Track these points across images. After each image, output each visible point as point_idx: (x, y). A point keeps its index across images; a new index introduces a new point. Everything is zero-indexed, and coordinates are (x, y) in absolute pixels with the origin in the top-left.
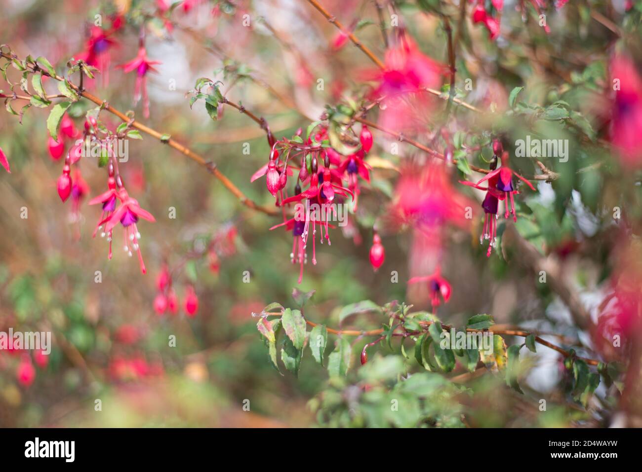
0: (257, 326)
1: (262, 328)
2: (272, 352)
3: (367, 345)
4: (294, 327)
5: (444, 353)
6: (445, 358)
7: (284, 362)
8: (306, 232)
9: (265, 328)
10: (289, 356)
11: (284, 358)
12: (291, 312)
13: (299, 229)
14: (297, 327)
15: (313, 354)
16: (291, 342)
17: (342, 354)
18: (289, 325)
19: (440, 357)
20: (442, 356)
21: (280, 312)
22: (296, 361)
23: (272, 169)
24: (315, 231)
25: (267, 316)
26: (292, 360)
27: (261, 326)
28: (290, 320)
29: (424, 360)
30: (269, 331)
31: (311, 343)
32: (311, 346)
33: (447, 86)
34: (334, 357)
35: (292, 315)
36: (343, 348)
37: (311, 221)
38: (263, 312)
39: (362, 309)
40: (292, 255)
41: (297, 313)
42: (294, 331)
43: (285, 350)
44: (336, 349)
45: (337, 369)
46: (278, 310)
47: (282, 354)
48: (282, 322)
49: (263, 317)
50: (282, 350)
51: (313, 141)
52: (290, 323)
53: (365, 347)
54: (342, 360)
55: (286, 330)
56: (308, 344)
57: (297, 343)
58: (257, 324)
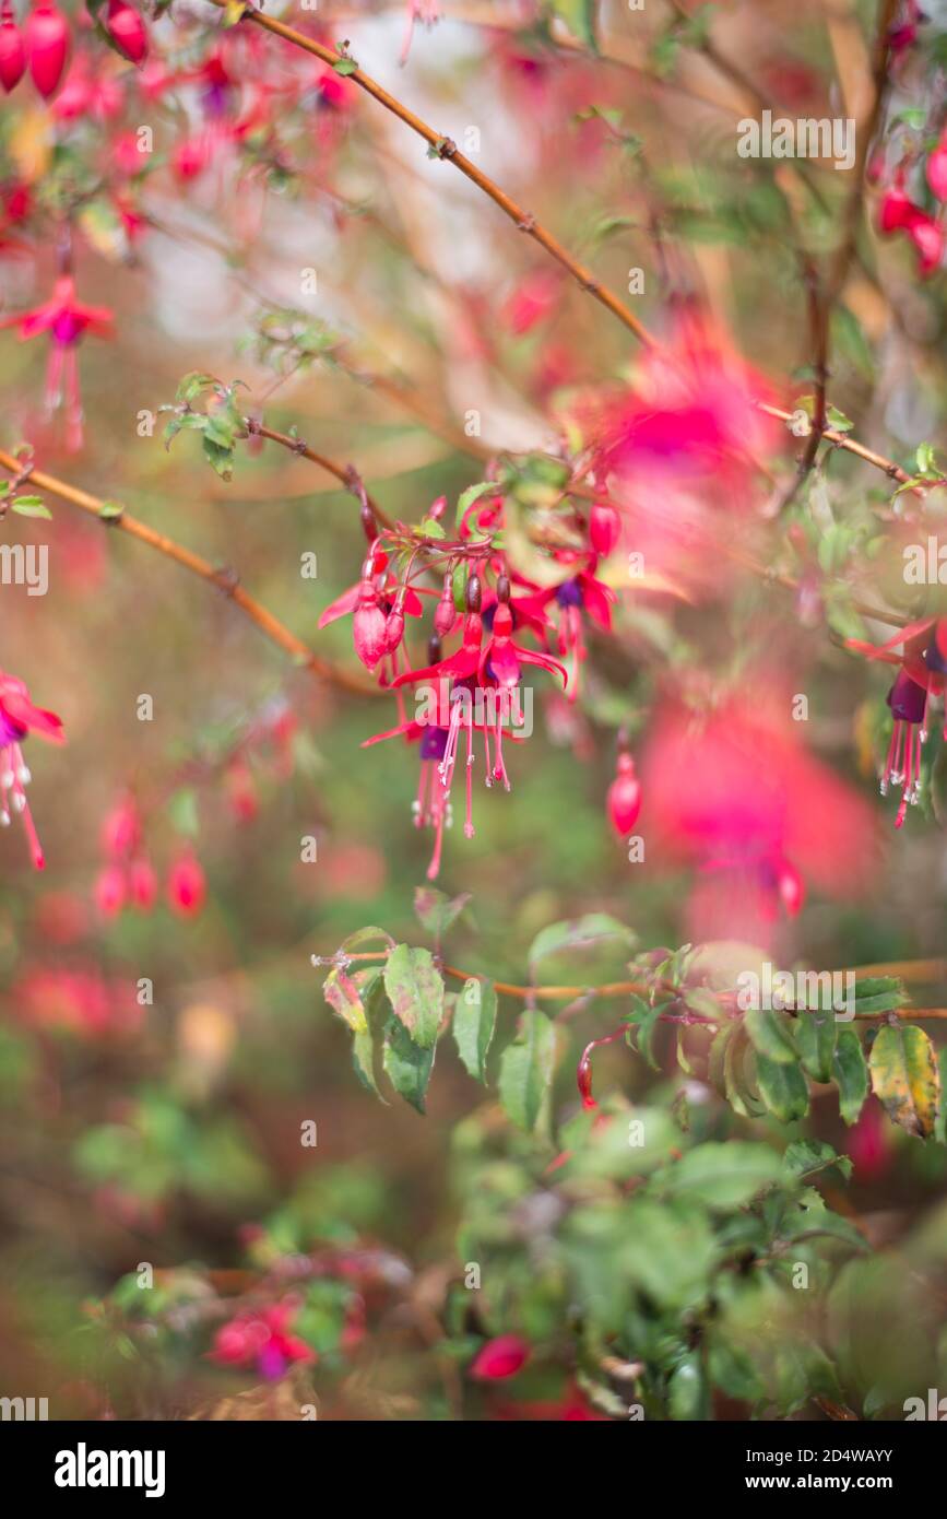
0: (323, 990)
1: (336, 997)
2: (362, 1048)
3: (592, 1045)
4: (414, 993)
5: (781, 1074)
6: (784, 1087)
7: (390, 1074)
8: (449, 760)
9: (342, 997)
10: (402, 1059)
11: (390, 1065)
12: (409, 954)
13: (433, 744)
14: (420, 993)
15: (462, 1055)
16: (406, 1031)
17: (535, 1050)
18: (401, 988)
19: (771, 1086)
20: (777, 1082)
21: (383, 950)
22: (419, 1074)
23: (368, 604)
24: (471, 757)
25: (350, 962)
26: (408, 1068)
27: (332, 990)
28: (406, 975)
29: (730, 1090)
30: (351, 1003)
31: (456, 1027)
32: (456, 1034)
33: (807, 401)
34: (514, 1059)
35: (411, 961)
36: (536, 1034)
37: (463, 727)
38: (339, 952)
39: (586, 938)
40: (417, 806)
41: (424, 957)
42: (414, 1003)
43: (392, 1044)
44: (519, 1038)
45: (521, 1085)
46: (378, 945)
47: (386, 1054)
48: (386, 980)
49: (341, 964)
50: (386, 1045)
51: (472, 528)
52: (405, 983)
53: (588, 1050)
54: (534, 1066)
55: (394, 1001)
56: (450, 1030)
57: (421, 1032)
58: (325, 985)
